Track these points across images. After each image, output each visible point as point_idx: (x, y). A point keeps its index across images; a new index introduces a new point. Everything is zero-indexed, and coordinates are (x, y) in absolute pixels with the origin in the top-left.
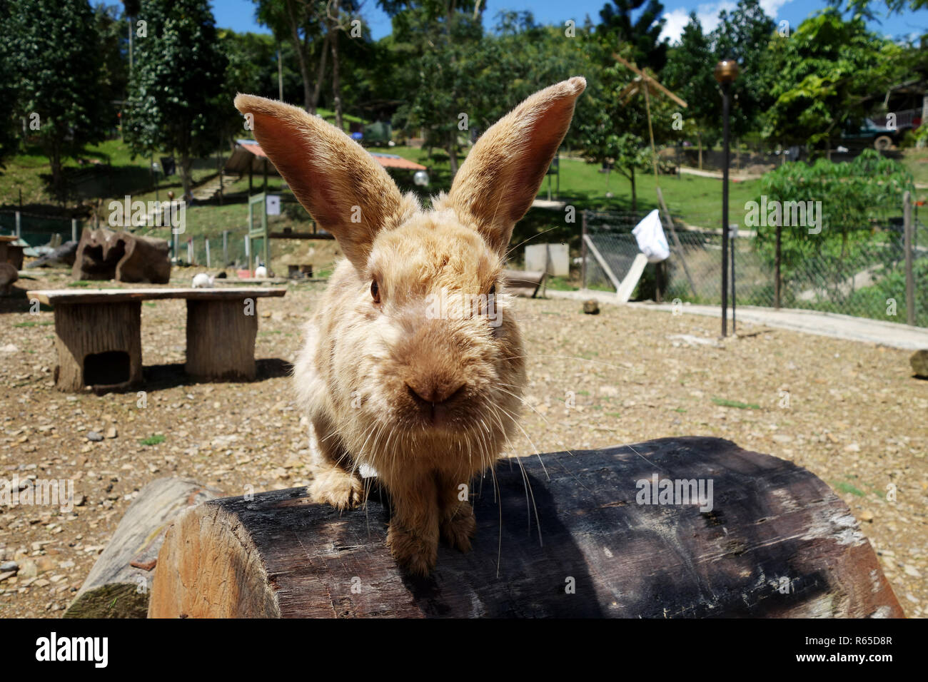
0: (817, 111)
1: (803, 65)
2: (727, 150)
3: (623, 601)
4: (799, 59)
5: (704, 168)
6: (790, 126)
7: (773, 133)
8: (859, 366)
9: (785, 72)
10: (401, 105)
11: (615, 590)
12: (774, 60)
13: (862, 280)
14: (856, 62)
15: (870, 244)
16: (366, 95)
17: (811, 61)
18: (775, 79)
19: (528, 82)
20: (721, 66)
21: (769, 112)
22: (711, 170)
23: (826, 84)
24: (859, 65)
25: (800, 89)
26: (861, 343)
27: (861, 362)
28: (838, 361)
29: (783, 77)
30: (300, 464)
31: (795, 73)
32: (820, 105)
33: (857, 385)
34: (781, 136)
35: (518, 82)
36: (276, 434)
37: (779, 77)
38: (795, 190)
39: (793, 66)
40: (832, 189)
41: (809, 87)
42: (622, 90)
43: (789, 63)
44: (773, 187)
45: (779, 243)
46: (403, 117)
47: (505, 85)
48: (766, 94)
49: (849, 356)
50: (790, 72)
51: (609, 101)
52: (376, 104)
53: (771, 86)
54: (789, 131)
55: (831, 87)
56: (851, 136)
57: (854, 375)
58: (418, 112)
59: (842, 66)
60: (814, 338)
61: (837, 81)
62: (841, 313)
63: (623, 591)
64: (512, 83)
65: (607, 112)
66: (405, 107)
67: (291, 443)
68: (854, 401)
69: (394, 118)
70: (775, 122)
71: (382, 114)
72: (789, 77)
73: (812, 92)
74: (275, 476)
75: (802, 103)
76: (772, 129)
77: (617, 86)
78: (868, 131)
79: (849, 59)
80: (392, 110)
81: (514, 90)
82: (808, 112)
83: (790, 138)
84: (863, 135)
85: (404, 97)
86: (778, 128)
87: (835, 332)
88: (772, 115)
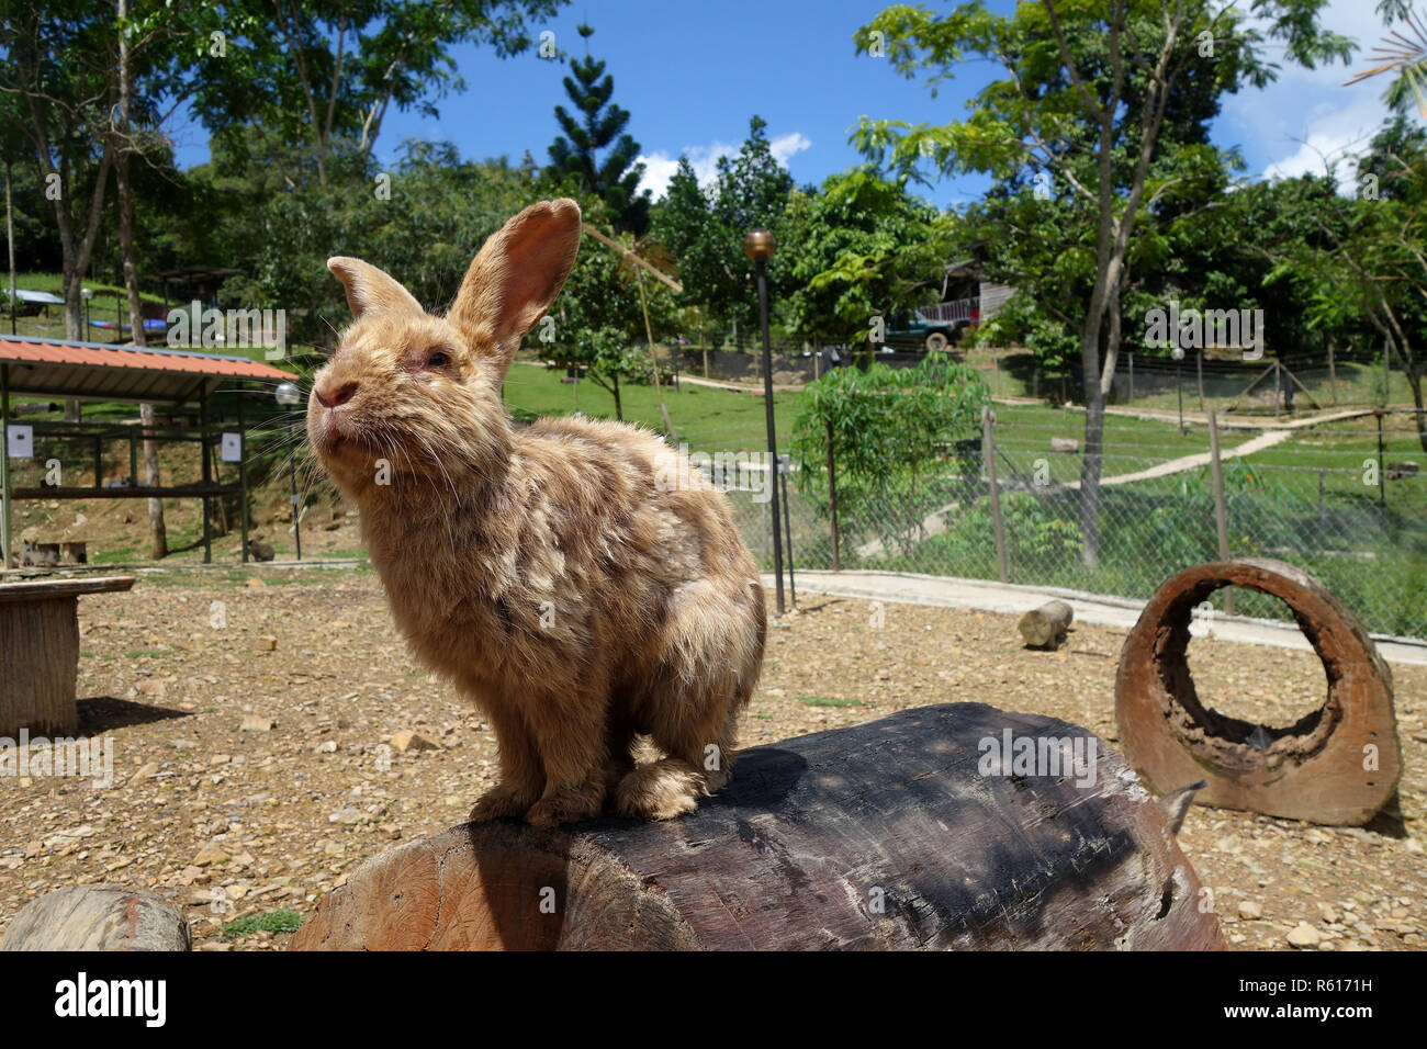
0: (854, 299)
1: (832, 235)
2: (741, 351)
3: (974, 875)
4: (828, 227)
5: (712, 377)
6: (821, 318)
7: (800, 327)
8: (960, 640)
9: (810, 244)
10: (230, 276)
11: (963, 865)
12: (794, 227)
13: (933, 524)
14: (897, 235)
15: (942, 477)
16: (167, 259)
17: (841, 231)
18: (798, 254)
19: (456, 248)
20: (752, 238)
21: (792, 299)
22: (722, 379)
23: (869, 263)
24: (902, 238)
25: (837, 269)
26: (953, 609)
27: (960, 634)
28: (932, 634)
29: (808, 252)
30: (223, 856)
31: (822, 246)
32: (857, 291)
33: (966, 663)
34: (811, 332)
35: (439, 246)
36: (160, 815)
37: (802, 252)
38: (848, 406)
39: (820, 237)
40: (896, 404)
41: (848, 268)
42: (594, 262)
43: (815, 233)
44: (820, 401)
45: (833, 480)
46: (235, 295)
47: (418, 250)
48: (788, 274)
49: (944, 627)
50: (816, 246)
51: (579, 280)
52: (190, 273)
53: (794, 265)
54: (820, 325)
55: (875, 268)
56: (898, 332)
57: (958, 651)
58: (267, 288)
59: (882, 243)
60: (895, 608)
61: (882, 261)
62: (919, 571)
63: (971, 865)
64: (430, 248)
65: (575, 295)
66: (238, 279)
67: (192, 826)
68: (971, 685)
69: (221, 295)
70: (802, 313)
71: (202, 291)
72: (815, 251)
73: (853, 274)
74: (186, 882)
75: (838, 288)
76: (798, 322)
77: (588, 258)
78: (918, 327)
79: (888, 231)
80: (215, 284)
81: (432, 259)
82: (843, 299)
83: (824, 335)
84: (912, 332)
85: (235, 263)
86: (806, 321)
87: (915, 598)
88: (797, 303)
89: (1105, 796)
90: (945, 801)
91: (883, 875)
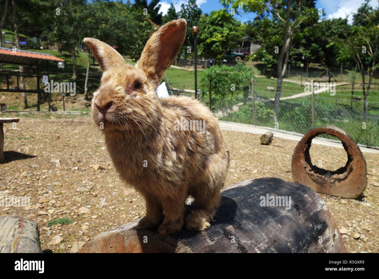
0: (217, 46)
1: (212, 28)
2: (185, 59)
3: (290, 242)
4: (210, 26)
5: (177, 65)
6: (208, 51)
7: (202, 53)
8: (244, 141)
9: (206, 30)
10: (44, 30)
11: (286, 239)
12: (202, 25)
13: (235, 108)
14: (229, 29)
15: (238, 96)
16: (26, 24)
17: (214, 27)
18: (202, 33)
19: (108, 26)
20: (193, 28)
21: (200, 45)
22: (180, 66)
23: (222, 36)
24: (231, 30)
25: (214, 38)
26: (241, 132)
27: (244, 140)
28: (236, 139)
29: (205, 32)
30: (47, 201)
31: (209, 31)
32: (218, 44)
33: (247, 148)
34: (205, 54)
35: (104, 25)
36: (29, 188)
37: (204, 32)
38: (216, 76)
39: (209, 28)
40: (229, 76)
41: (217, 37)
42: (147, 32)
43: (207, 27)
44: (208, 75)
45: (210, 96)
46: (46, 36)
47: (98, 26)
48: (199, 38)
49: (239, 137)
50: (207, 31)
51: (142, 37)
52: (33, 29)
53: (201, 35)
54: (207, 53)
55: (224, 38)
56: (228, 56)
57: (243, 144)
58: (55, 34)
59: (226, 31)
60: (226, 131)
61: (226, 36)
62: (232, 121)
63: (288, 238)
64: (101, 25)
65: (141, 41)
66: (46, 31)
67: (38, 191)
68: (248, 154)
69: (42, 35)
70: (203, 49)
71: (36, 34)
72: (207, 32)
73: (218, 39)
74: (36, 208)
75: (214, 42)
76: (201, 51)
77: (145, 31)
78: (233, 54)
79: (227, 27)
80: (40, 32)
81: (102, 29)
82: (214, 46)
83: (208, 55)
84: (232, 56)
85: (46, 26)
86: (204, 51)
87: (231, 129)
88: (202, 46)
89: (318, 210)
90: (280, 217)
91: (267, 246)
